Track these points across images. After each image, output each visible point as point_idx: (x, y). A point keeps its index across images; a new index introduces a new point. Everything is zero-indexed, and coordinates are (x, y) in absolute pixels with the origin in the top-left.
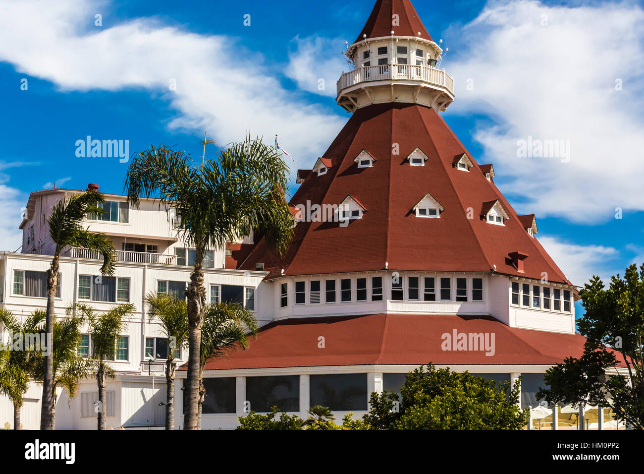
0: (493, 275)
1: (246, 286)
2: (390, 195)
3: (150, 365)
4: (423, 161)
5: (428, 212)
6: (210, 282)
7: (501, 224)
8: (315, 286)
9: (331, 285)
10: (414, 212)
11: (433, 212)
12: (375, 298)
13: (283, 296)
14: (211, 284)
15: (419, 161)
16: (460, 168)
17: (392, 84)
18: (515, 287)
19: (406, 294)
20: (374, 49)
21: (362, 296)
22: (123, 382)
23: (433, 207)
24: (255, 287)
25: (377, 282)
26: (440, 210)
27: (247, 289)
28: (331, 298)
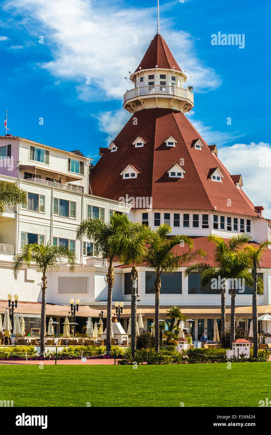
0: (259, 218)
1: (124, 213)
2: (195, 165)
4: (200, 147)
5: (216, 178)
6: (110, 208)
8: (167, 216)
9: (177, 216)
10: (210, 177)
11: (218, 178)
12: (204, 227)
13: (143, 220)
14: (110, 210)
17: (175, 98)
19: (219, 226)
20: (157, 75)
21: (196, 225)
23: (218, 175)
24: (127, 213)
25: (205, 217)
28: (177, 224)
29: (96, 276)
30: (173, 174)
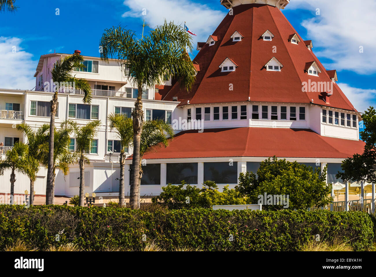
0: (311, 105)
1: (167, 110)
2: (252, 57)
3: (110, 156)
4: (271, 38)
5: (273, 68)
6: (145, 108)
7: (317, 75)
8: (207, 110)
9: (216, 110)
10: (266, 68)
11: (276, 68)
12: (242, 118)
13: (188, 116)
14: (146, 109)
15: (268, 38)
16: (292, 43)
18: (324, 112)
19: (260, 115)
21: (235, 116)
22: (94, 166)
23: (276, 65)
24: (172, 111)
25: (244, 108)
26: (281, 67)
27: (167, 112)
28: (216, 117)
29: (95, 170)
30: (225, 68)
